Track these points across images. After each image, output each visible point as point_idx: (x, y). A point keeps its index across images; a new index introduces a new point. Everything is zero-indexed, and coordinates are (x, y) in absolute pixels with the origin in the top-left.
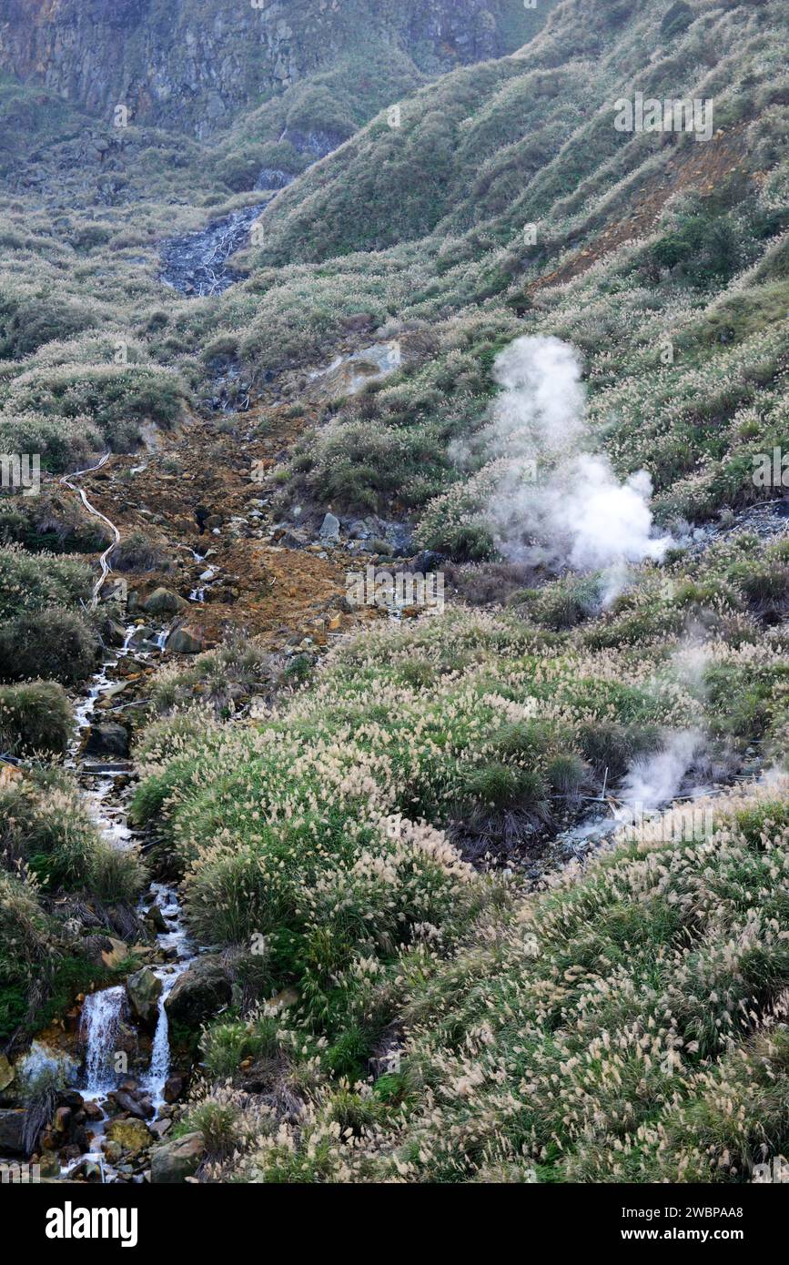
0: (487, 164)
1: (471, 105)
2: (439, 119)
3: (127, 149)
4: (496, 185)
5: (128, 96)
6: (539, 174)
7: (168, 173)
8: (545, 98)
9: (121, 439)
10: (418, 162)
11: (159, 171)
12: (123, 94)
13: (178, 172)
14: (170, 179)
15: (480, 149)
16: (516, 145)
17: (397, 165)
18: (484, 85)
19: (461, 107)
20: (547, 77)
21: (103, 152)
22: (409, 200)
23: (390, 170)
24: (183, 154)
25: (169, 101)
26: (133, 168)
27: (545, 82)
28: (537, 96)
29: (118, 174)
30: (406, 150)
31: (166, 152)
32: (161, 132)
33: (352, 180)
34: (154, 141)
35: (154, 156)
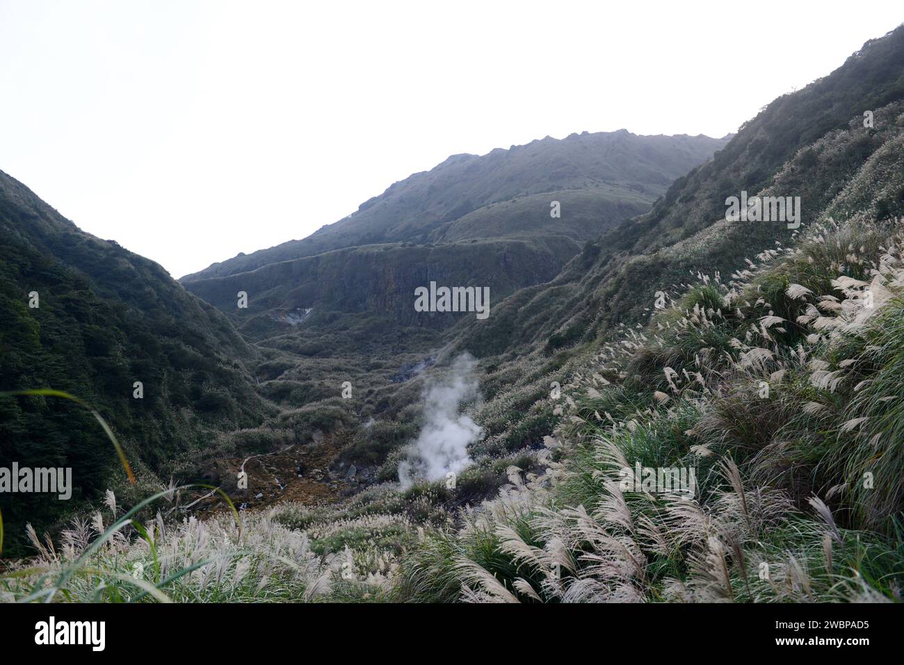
0: (526, 325)
1: (524, 302)
2: (509, 309)
3: (410, 335)
7: (423, 343)
8: (554, 297)
9: (302, 438)
10: (499, 326)
12: (417, 317)
13: (427, 343)
14: (423, 345)
15: (525, 318)
16: (538, 315)
17: (490, 327)
18: (533, 293)
19: (520, 303)
20: (556, 289)
21: (399, 337)
22: (494, 341)
23: (488, 329)
24: (431, 335)
25: (434, 319)
26: (410, 342)
27: (554, 292)
28: (550, 297)
29: (403, 345)
30: (494, 321)
31: (423, 335)
33: (472, 335)
34: (420, 332)
35: (418, 337)
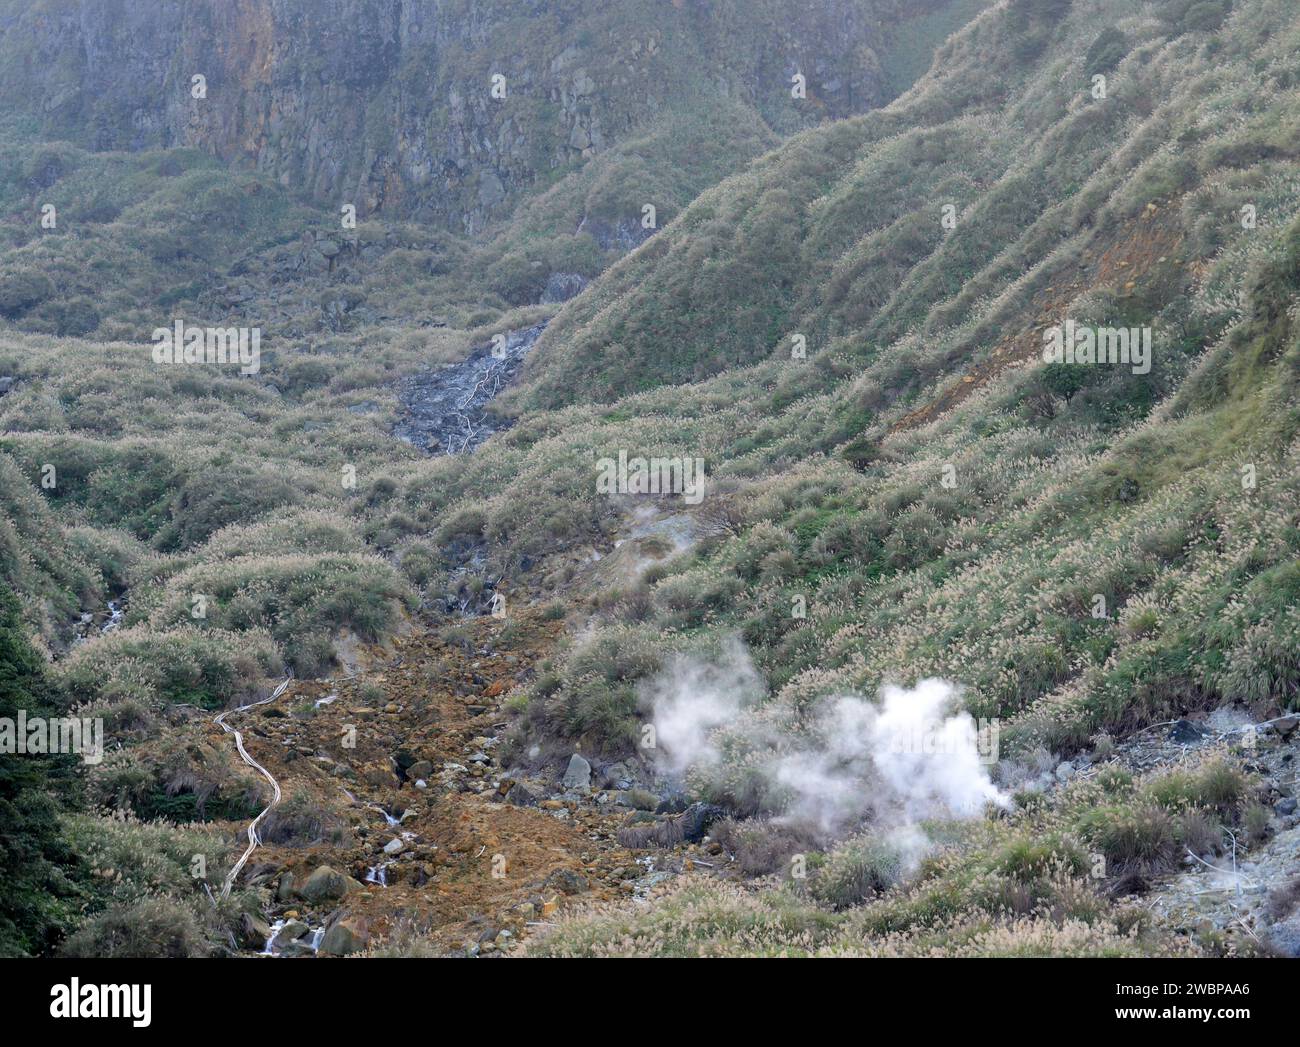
0: (845, 260)
1: (825, 178)
2: (778, 199)
3: (365, 252)
4: (857, 287)
5: (371, 179)
6: (915, 270)
7: (422, 284)
8: (926, 166)
9: (307, 658)
10: (751, 259)
11: (408, 281)
12: (364, 177)
13: (434, 281)
14: (423, 292)
15: (838, 238)
16: (887, 231)
17: (722, 264)
18: (844, 150)
19: (812, 182)
20: (929, 137)
21: (331, 258)
22: (741, 311)
23: (712, 271)
24: (442, 256)
25: (428, 184)
26: (373, 278)
27: (927, 143)
28: (916, 164)
29: (351, 288)
30: (734, 243)
31: (417, 255)
32: (412, 228)
33: (660, 286)
34: (403, 241)
35: (402, 260)
